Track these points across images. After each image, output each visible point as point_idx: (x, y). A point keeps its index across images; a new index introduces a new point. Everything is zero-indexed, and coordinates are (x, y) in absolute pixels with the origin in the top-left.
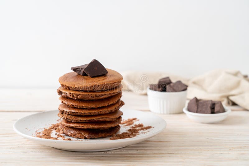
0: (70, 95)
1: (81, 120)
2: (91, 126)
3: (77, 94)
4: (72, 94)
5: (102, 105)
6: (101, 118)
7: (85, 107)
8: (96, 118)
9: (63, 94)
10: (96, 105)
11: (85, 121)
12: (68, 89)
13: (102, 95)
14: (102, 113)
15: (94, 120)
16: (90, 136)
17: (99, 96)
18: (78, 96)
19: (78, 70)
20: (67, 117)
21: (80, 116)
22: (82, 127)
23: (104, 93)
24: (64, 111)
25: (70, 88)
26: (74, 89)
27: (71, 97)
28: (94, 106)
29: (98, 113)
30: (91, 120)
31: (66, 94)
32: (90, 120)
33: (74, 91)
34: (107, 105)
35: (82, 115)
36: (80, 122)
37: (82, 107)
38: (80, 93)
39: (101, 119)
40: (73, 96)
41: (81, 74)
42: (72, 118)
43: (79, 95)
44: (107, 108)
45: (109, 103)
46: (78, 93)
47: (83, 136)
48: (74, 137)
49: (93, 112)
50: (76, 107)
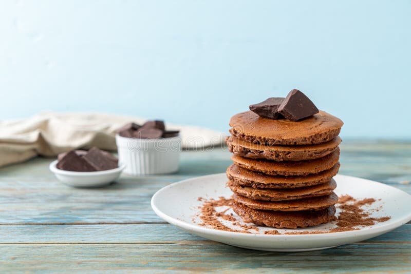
0: (272, 155)
2: (308, 207)
3: (285, 152)
4: (274, 153)
6: (321, 191)
8: (314, 192)
10: (316, 169)
11: (295, 198)
12: (262, 143)
13: (324, 151)
15: (310, 195)
16: (307, 223)
17: (321, 152)
18: (288, 156)
19: (265, 109)
20: (263, 194)
21: (289, 190)
22: (295, 208)
23: (326, 148)
24: (252, 182)
25: (270, 143)
27: (274, 158)
28: (313, 171)
29: (319, 182)
31: (262, 152)
33: (278, 147)
35: (292, 187)
36: (288, 199)
37: (292, 174)
39: (321, 193)
40: (277, 156)
41: (272, 117)
42: (273, 195)
43: (289, 153)
46: (287, 150)
47: (294, 224)
48: (276, 226)
49: (311, 181)
50: (282, 174)
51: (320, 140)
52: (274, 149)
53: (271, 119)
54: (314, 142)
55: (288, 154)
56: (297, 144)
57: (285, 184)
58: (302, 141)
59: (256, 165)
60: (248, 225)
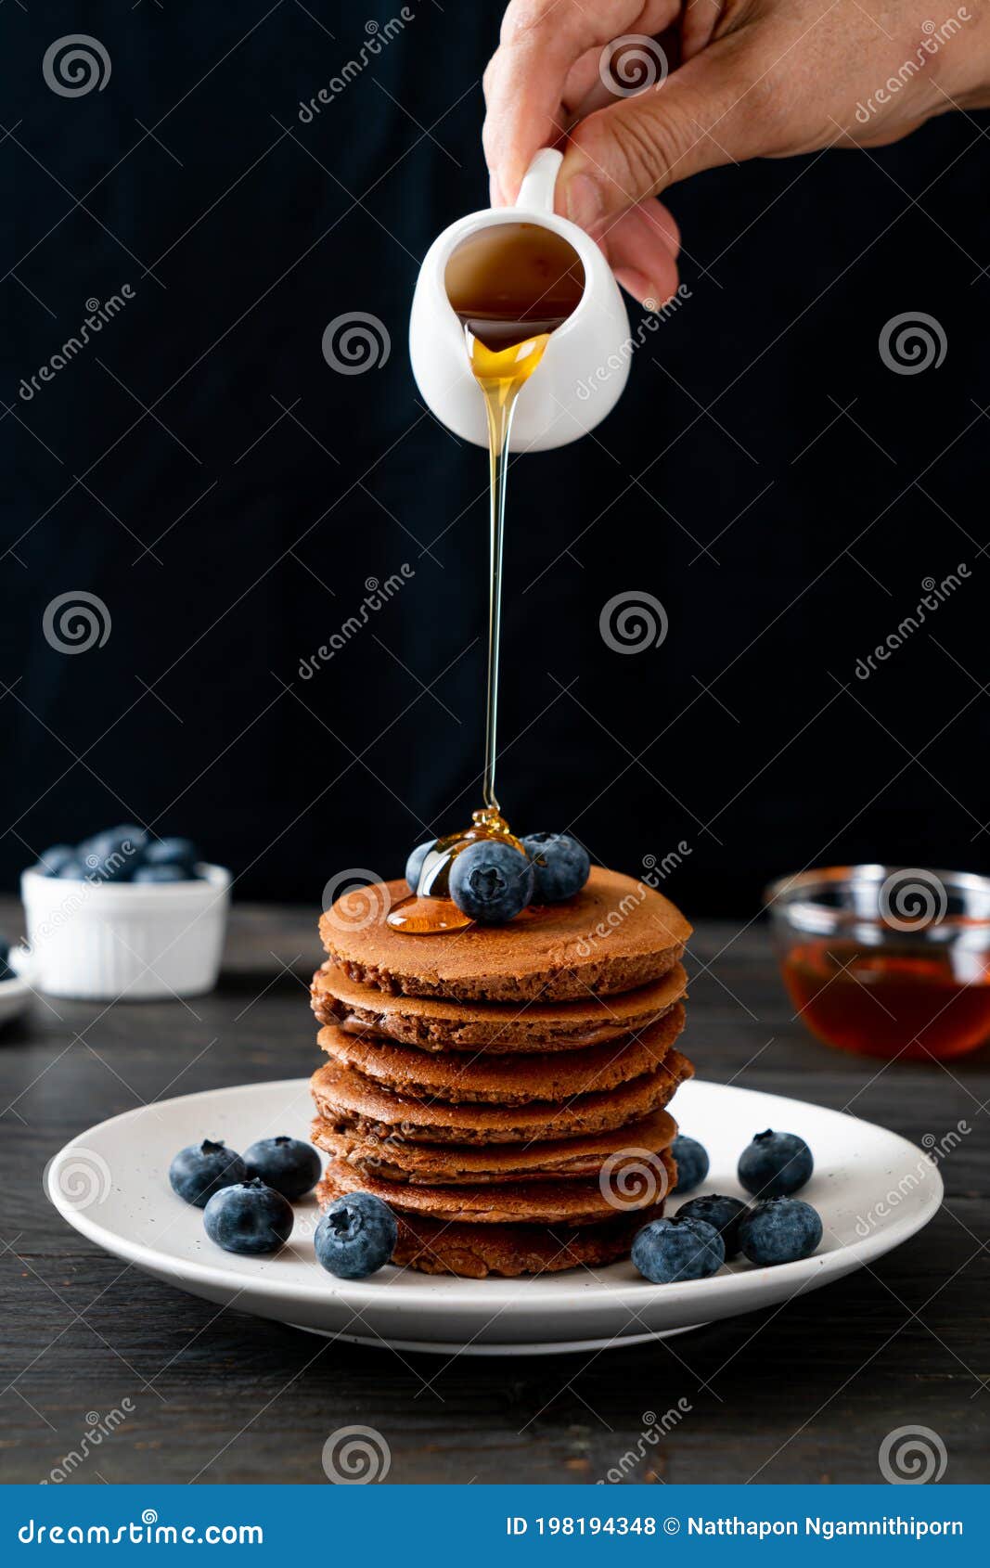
0: (407, 1029)
1: (463, 1174)
2: (526, 1211)
3: (448, 1022)
4: (414, 1021)
5: (589, 1083)
6: (580, 1159)
7: (493, 1098)
8: (551, 1161)
9: (351, 1019)
10: (555, 1084)
11: (485, 1179)
12: (385, 988)
13: (589, 1028)
14: (587, 1129)
15: (538, 1170)
16: (522, 1264)
17: (576, 1030)
18: (456, 1035)
20: (381, 1156)
21: (464, 1148)
22: (477, 1212)
23: (597, 1017)
24: (356, 1114)
25: (404, 989)
26: (429, 992)
27: (413, 1037)
28: (543, 1091)
29: (569, 1129)
30: (525, 1171)
31: (380, 1016)
32: (516, 1172)
33: (427, 1005)
34: (613, 1084)
35: (472, 1140)
36: (461, 1181)
37: (472, 1097)
38: (464, 1018)
39: (579, 1166)
40: (423, 1032)
42: (413, 1162)
43: (461, 1025)
44: (616, 1103)
45: (623, 1074)
46: (451, 1014)
47: (480, 1261)
48: (424, 1265)
49: (538, 1126)
50: (438, 1094)
51: (574, 988)
52: (414, 1009)
54: (550, 994)
55: (456, 1030)
56: (489, 995)
57: (448, 1129)
58: (506, 988)
59: (364, 1059)
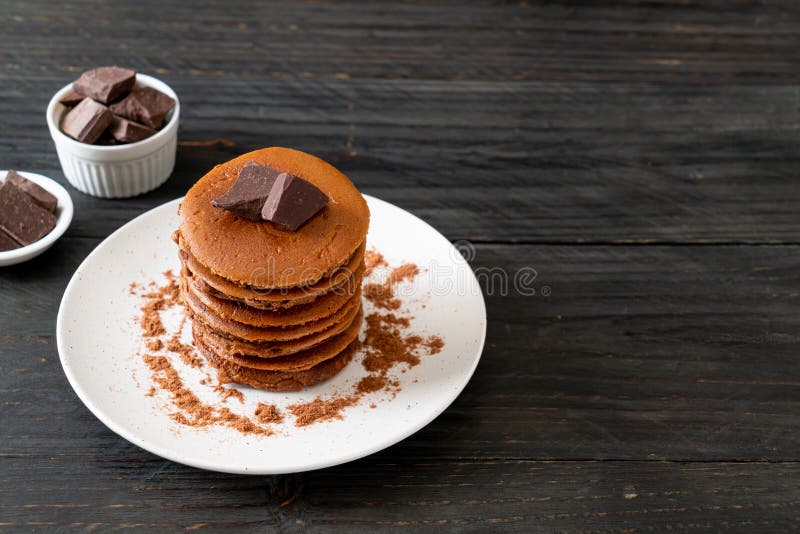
53: (250, 220)
60: (227, 386)
